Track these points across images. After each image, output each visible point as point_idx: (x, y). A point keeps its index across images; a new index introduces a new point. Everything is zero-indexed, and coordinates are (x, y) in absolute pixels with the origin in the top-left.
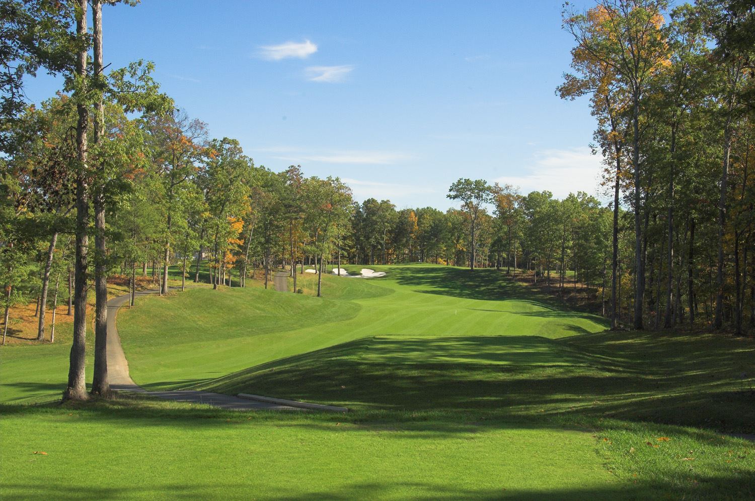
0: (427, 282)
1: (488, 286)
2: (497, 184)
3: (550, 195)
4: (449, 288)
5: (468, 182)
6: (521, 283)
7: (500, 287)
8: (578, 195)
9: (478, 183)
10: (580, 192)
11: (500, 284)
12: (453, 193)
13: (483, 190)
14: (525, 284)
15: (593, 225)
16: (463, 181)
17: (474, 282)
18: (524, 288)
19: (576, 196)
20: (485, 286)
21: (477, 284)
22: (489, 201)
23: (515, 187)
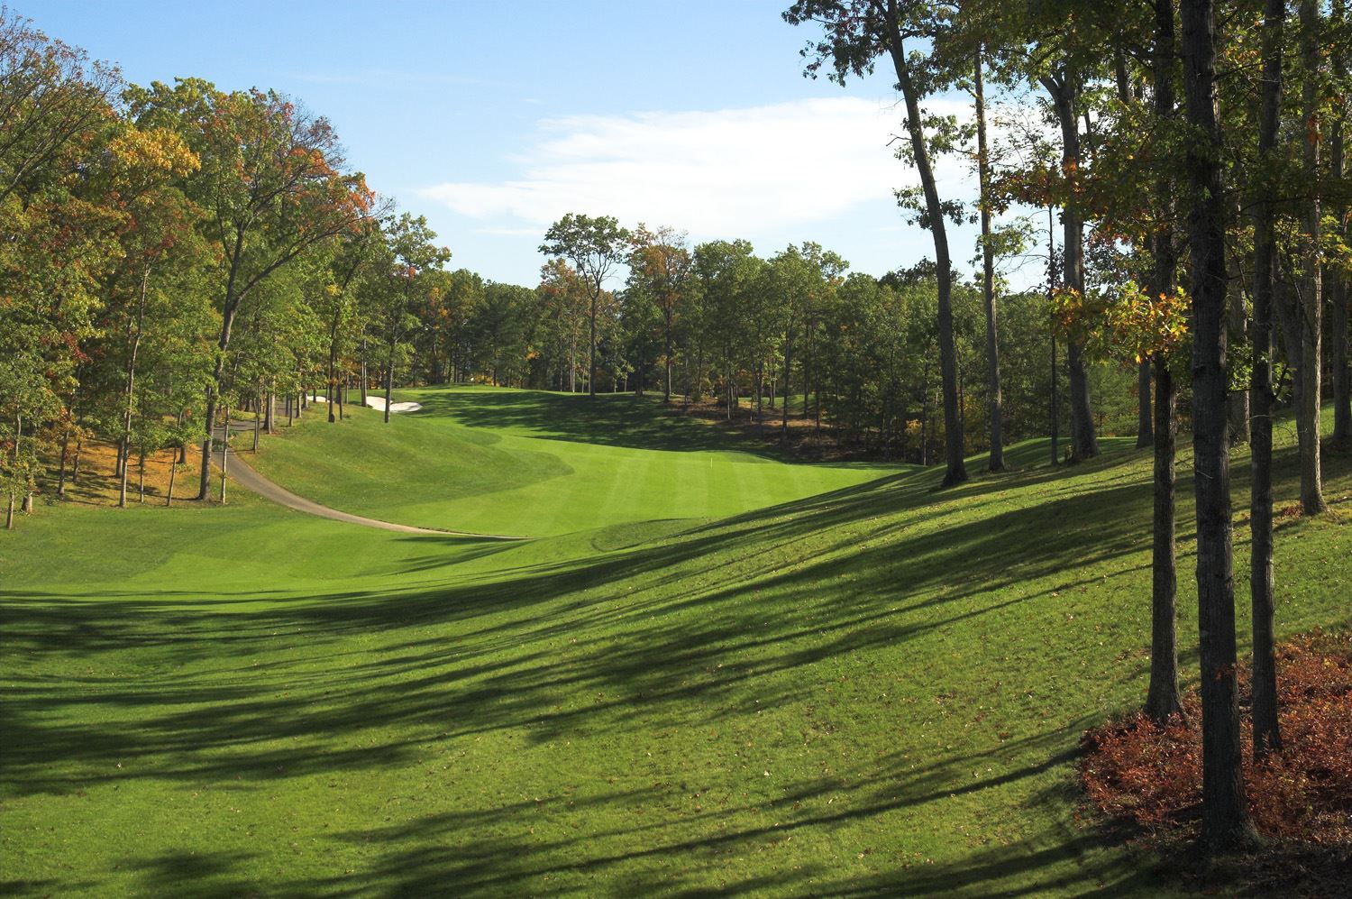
0: (516, 422)
1: (639, 426)
2: (642, 226)
3: (749, 249)
4: (565, 431)
5: (582, 221)
6: (700, 421)
7: (663, 428)
8: (805, 249)
9: (601, 223)
10: (808, 244)
11: (661, 421)
12: (551, 243)
13: (613, 236)
14: (710, 422)
15: (846, 307)
16: (574, 218)
17: (609, 419)
18: (710, 430)
19: (800, 251)
20: (634, 427)
21: (617, 423)
22: (624, 260)
23: (678, 232)
